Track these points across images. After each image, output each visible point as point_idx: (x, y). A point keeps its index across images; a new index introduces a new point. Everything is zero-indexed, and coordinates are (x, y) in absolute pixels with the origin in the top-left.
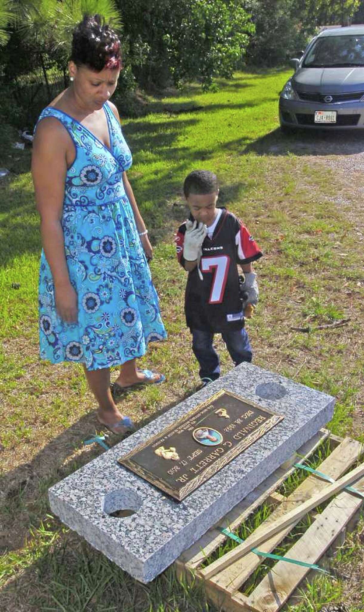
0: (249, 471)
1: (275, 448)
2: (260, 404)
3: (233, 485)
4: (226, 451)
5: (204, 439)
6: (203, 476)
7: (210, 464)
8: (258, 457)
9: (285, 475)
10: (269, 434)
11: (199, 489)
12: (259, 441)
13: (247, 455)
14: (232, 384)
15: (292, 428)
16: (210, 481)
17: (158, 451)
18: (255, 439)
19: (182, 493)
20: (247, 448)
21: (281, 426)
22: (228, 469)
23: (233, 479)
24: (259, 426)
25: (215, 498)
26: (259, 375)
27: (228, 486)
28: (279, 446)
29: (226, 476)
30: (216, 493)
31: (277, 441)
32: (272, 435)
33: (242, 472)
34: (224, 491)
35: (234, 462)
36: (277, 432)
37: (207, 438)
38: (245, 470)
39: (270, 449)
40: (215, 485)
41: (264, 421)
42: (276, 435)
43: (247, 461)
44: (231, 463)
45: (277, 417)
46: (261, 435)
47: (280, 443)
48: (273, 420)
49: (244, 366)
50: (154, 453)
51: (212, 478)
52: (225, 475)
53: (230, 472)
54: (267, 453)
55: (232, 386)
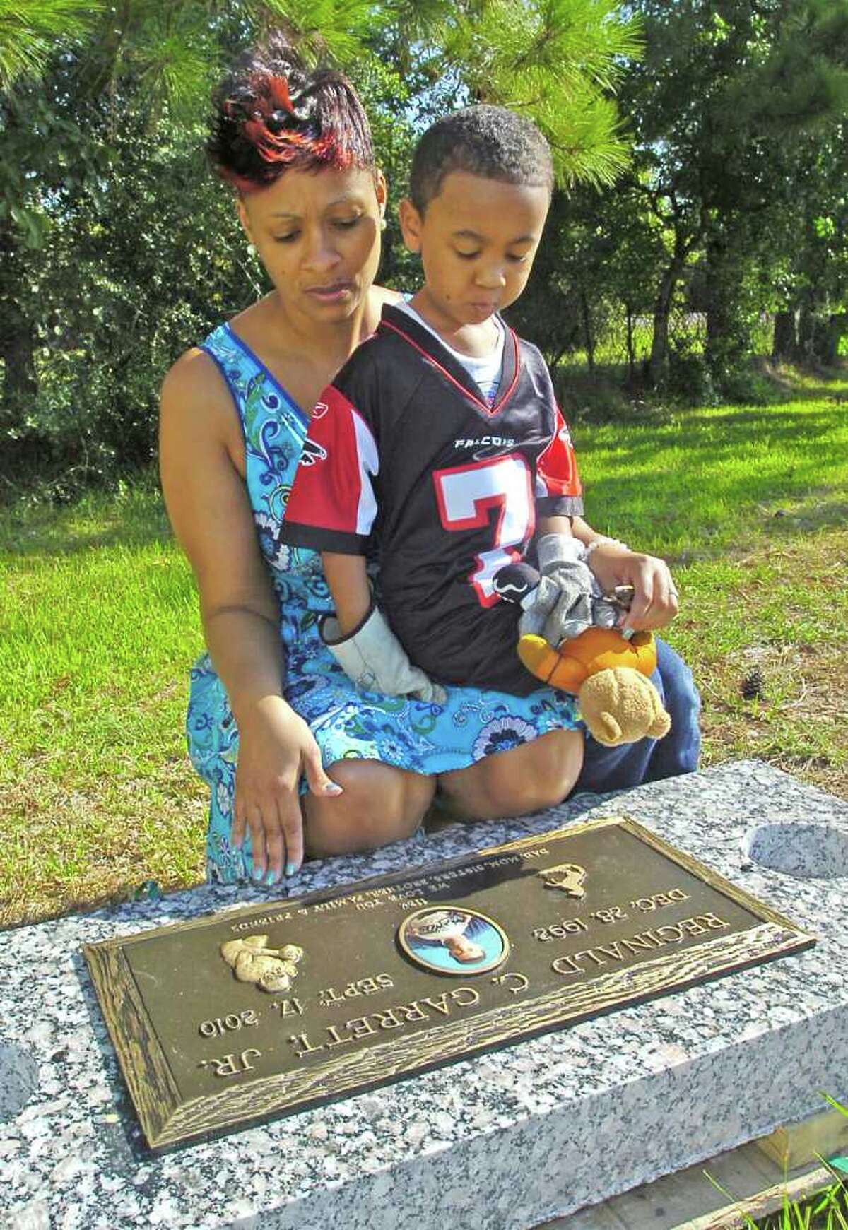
0: (543, 1110)
1: (717, 1045)
2: (741, 882)
3: (433, 1148)
4: (487, 1005)
5: (437, 944)
6: (321, 1076)
7: (385, 1034)
8: (620, 1061)
9: (770, 1192)
10: (721, 987)
11: (275, 1126)
12: (658, 1004)
13: (575, 1044)
14: (671, 808)
15: (835, 988)
16: (345, 1108)
17: (233, 949)
18: (644, 990)
19: (178, 1120)
20: (592, 1016)
21: (786, 969)
22: (456, 1080)
23: (445, 1123)
24: (686, 944)
25: (307, 1183)
26: (784, 800)
27: (405, 1150)
28: (739, 1039)
29: (427, 1105)
30: (331, 1165)
31: (743, 1019)
32: (731, 992)
33: (509, 1104)
34: (370, 1165)
35: (500, 1057)
36: (758, 984)
37: (450, 944)
38: (526, 1100)
39: (688, 1044)
40: (352, 1127)
41: (717, 932)
42: (750, 997)
43: (560, 1069)
44: (484, 1059)
45: (779, 929)
46: (677, 981)
47: (752, 1032)
48: (758, 938)
49: (743, 769)
50: (220, 949)
51: (364, 1097)
52: (425, 1096)
53: (454, 1092)
54: (673, 1057)
55: (665, 814)
